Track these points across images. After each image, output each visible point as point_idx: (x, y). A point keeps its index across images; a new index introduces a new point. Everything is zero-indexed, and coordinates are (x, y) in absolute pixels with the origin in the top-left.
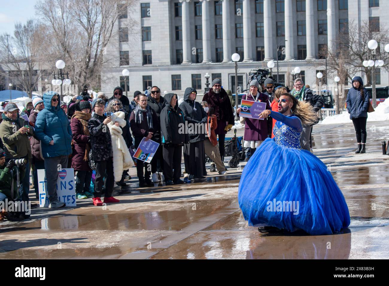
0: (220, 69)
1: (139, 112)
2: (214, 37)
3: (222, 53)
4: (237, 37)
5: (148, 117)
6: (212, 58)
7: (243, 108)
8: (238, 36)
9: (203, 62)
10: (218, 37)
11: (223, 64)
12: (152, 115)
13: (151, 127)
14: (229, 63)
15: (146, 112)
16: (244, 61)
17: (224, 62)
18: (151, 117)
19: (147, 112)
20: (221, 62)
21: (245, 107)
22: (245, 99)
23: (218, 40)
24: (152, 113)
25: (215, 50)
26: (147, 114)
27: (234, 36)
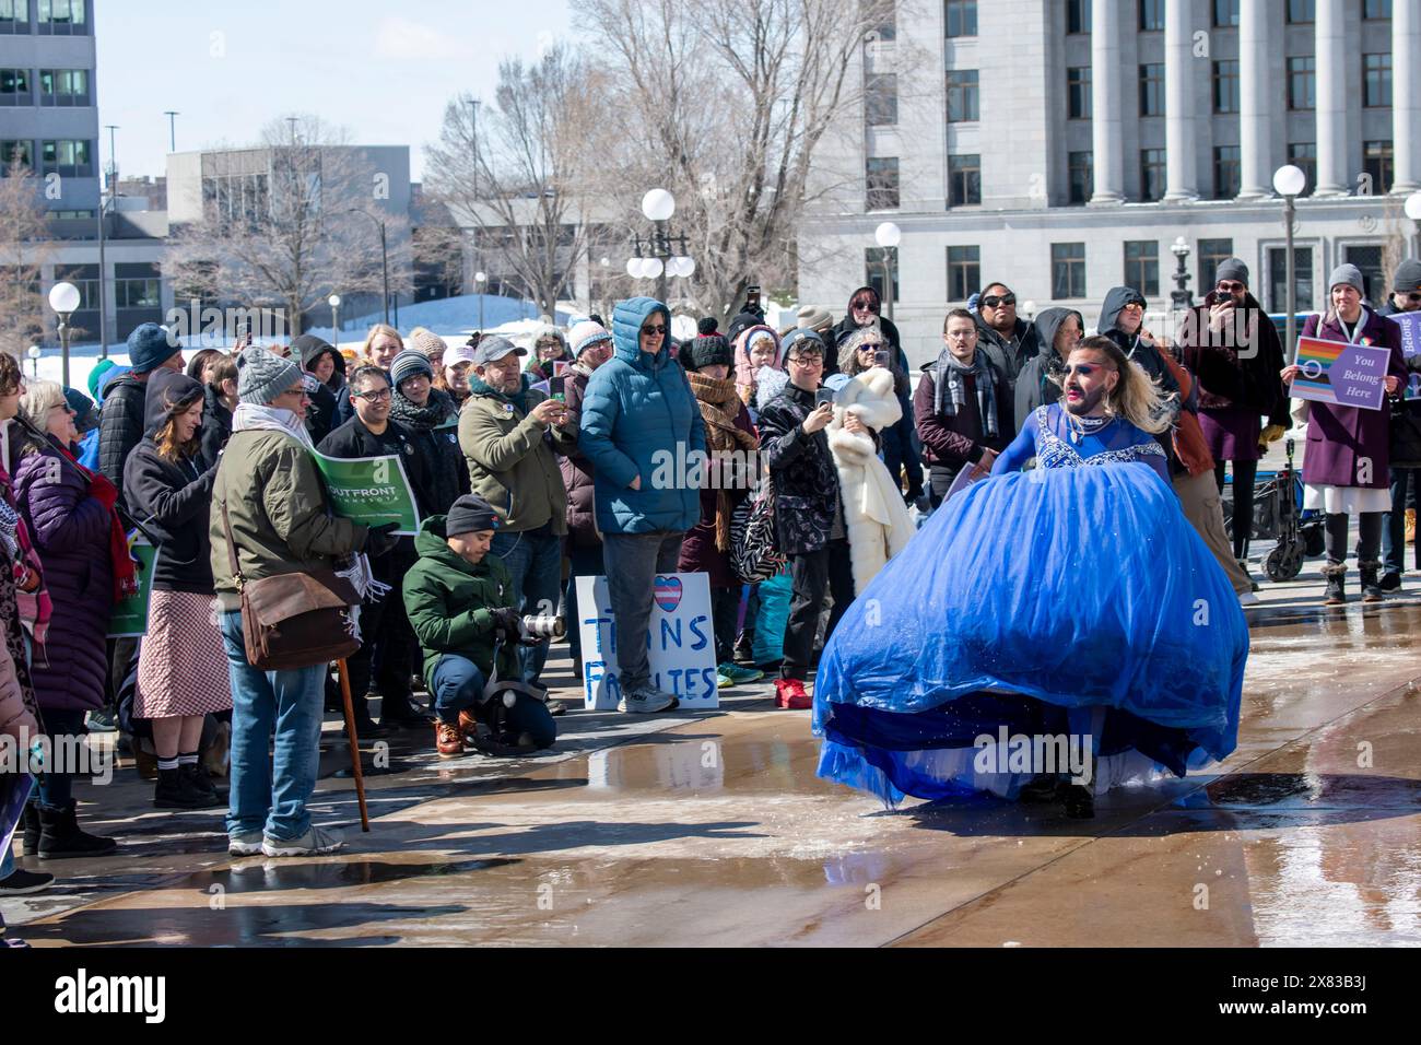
0: (1227, 222)
1: (951, 375)
2: (1209, 106)
3: (1238, 163)
4: (1291, 105)
5: (980, 394)
6: (1199, 182)
7: (1304, 369)
8: (1297, 104)
9: (1168, 196)
10: (1224, 108)
11: (1239, 206)
12: (995, 386)
13: (990, 427)
14: (1260, 201)
15: (974, 376)
16: (1316, 194)
17: (1245, 199)
18: (992, 392)
19: (980, 375)
20: (1231, 198)
21: (1310, 365)
22: (1314, 335)
23: (1221, 118)
24: (995, 378)
25: (1209, 154)
26: (979, 382)
27: (1282, 103)
